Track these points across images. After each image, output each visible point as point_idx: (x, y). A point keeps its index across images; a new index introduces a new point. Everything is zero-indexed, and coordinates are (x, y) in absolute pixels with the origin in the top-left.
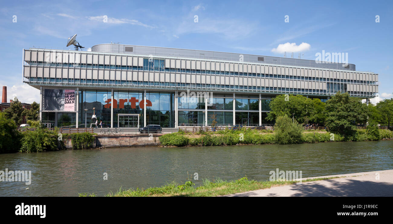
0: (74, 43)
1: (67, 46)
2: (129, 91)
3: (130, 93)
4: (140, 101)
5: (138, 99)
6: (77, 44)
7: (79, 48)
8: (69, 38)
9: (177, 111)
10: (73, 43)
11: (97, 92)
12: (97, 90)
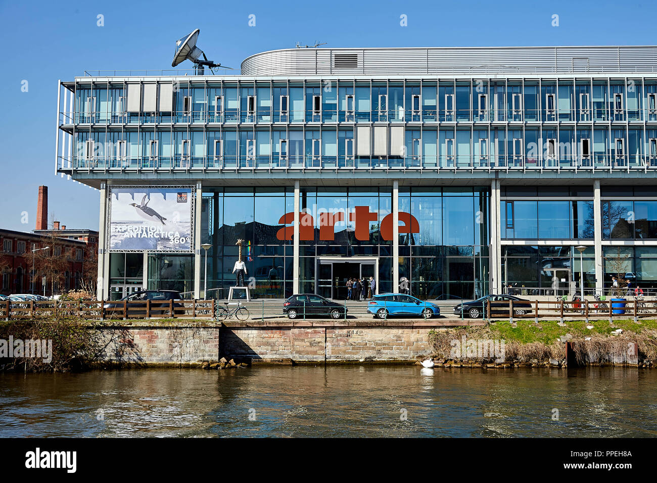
0: (193, 55)
1: (174, 65)
2: (347, 188)
3: (350, 194)
4: (381, 219)
5: (376, 211)
6: (201, 58)
7: (206, 67)
8: (179, 43)
9: (499, 248)
10: (188, 56)
11: (257, 194)
12: (255, 188)
